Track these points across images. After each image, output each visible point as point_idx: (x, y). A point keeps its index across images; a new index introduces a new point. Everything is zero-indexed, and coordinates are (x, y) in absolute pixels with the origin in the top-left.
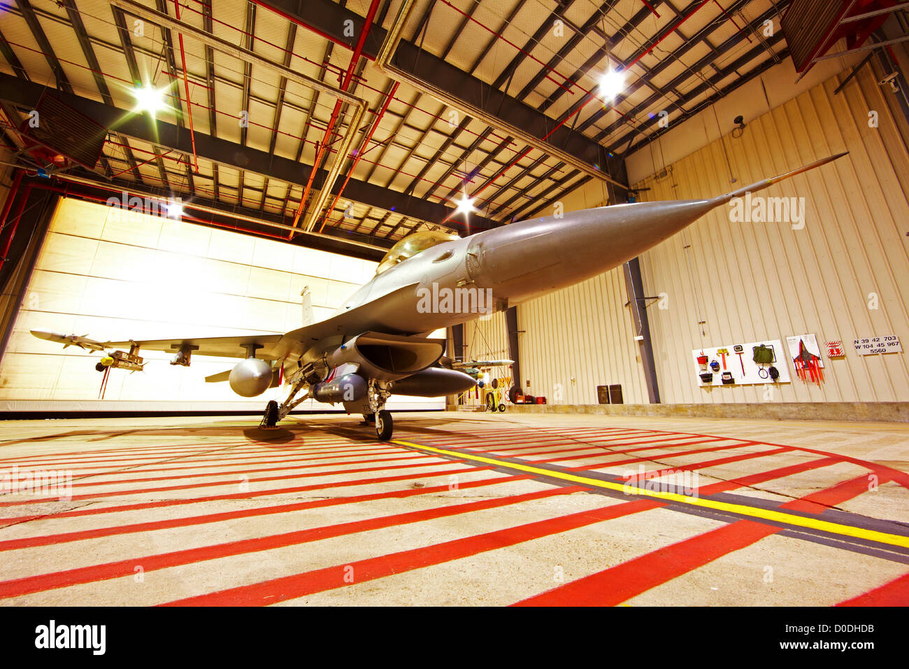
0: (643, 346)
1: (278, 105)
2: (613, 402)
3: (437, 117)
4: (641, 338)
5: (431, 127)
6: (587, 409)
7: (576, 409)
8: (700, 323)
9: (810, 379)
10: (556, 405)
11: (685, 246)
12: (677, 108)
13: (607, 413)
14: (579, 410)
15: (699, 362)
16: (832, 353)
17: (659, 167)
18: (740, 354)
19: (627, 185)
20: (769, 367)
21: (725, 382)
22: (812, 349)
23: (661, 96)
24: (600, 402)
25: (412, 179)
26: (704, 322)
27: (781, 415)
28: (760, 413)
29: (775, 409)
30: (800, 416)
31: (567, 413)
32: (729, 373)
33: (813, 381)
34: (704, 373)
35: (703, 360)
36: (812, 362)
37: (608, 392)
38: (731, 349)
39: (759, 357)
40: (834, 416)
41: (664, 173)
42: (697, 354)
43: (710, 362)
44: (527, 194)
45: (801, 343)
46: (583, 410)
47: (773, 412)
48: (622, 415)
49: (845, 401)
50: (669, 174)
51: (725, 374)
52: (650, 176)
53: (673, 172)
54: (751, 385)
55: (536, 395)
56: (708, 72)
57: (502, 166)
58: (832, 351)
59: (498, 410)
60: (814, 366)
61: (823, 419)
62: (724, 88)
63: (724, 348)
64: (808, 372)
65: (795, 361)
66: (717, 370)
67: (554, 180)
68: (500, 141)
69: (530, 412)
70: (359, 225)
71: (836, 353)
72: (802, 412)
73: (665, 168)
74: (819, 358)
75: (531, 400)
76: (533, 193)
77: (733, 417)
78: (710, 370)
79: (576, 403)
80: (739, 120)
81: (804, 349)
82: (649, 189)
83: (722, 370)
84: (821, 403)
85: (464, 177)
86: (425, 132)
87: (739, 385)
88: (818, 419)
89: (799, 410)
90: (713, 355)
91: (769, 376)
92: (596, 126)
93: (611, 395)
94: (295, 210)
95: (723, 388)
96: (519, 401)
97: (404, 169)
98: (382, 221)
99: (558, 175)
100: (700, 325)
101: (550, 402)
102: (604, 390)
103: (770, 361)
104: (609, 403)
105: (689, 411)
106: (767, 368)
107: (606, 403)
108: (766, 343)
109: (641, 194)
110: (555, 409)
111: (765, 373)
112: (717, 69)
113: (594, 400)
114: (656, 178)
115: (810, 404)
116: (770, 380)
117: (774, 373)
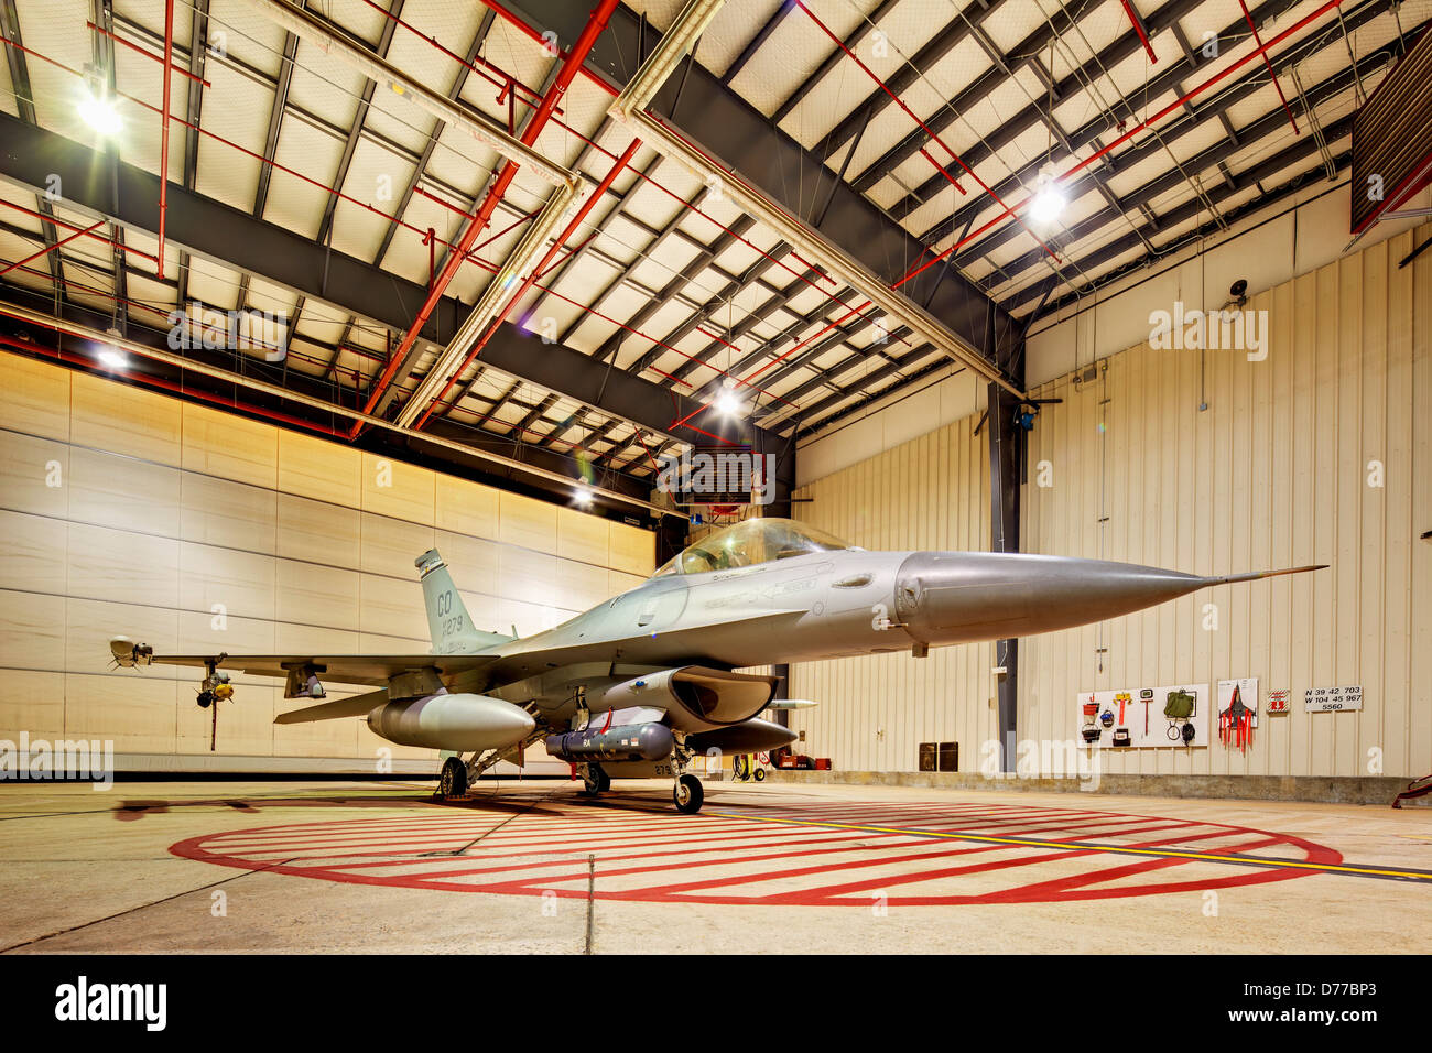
0: (1004, 684)
1: (353, 137)
2: (941, 769)
3: (689, 205)
4: (1004, 670)
5: (672, 225)
6: (900, 779)
7: (883, 779)
8: (1099, 651)
9: (1235, 743)
10: (849, 772)
11: (1100, 518)
12: (1140, 240)
13: (933, 786)
14: (887, 780)
15: (1085, 713)
16: (1274, 707)
17: (1086, 357)
18: (1147, 702)
19: (1021, 388)
20: (1184, 723)
21: (1117, 743)
22: (1249, 700)
23: (1119, 214)
24: (922, 768)
25: (613, 329)
26: (1105, 650)
27: (1184, 791)
28: (1156, 788)
29: (1177, 783)
30: (1208, 793)
31: (867, 784)
32: (1126, 731)
33: (1238, 746)
34: (1090, 728)
35: (1092, 709)
36: (1243, 718)
37: (936, 754)
38: (1135, 695)
39: (1174, 708)
40: (1252, 794)
41: (1091, 374)
42: (1084, 699)
43: (1101, 713)
44: (832, 381)
45: (1237, 691)
46: (894, 780)
47: (1174, 788)
48: (956, 788)
49: (1271, 774)
50: (1100, 374)
51: (1119, 731)
52: (1067, 375)
53: (1108, 372)
54: (1153, 748)
55: (815, 755)
56: (1212, 177)
57: (795, 320)
58: (1274, 704)
59: (752, 778)
60: (1244, 725)
61: (1237, 798)
62: (1230, 212)
63: (1126, 692)
64: (1234, 733)
65: (1221, 717)
66: (1109, 726)
67: (890, 358)
68: (802, 269)
69: (805, 782)
70: (489, 415)
71: (1278, 709)
72: (1212, 788)
73: (1095, 363)
74: (1254, 714)
75: (806, 763)
76: (844, 379)
77: (1119, 793)
78: (1098, 724)
79: (881, 769)
80: (1239, 288)
81: (1237, 700)
82: (1060, 401)
83: (1116, 725)
84: (1241, 777)
85: (718, 335)
86: (659, 233)
87: (1136, 749)
88: (1231, 797)
89: (1209, 786)
90: (1107, 703)
91: (1181, 736)
92: (989, 261)
93: (941, 758)
94: (357, 372)
95: (1112, 752)
96: (786, 764)
97: (602, 308)
98: (538, 411)
99: (898, 349)
100: (1099, 654)
101: (837, 766)
102: (929, 750)
103: (1187, 716)
104: (936, 770)
105: (1058, 784)
106: (1180, 724)
107: (931, 770)
108: (1187, 688)
109: (1044, 408)
110: (846, 778)
111: (1175, 733)
112: (1228, 174)
113: (912, 764)
114: (1076, 380)
115: (1224, 777)
116: (1180, 742)
117: (1188, 733)
